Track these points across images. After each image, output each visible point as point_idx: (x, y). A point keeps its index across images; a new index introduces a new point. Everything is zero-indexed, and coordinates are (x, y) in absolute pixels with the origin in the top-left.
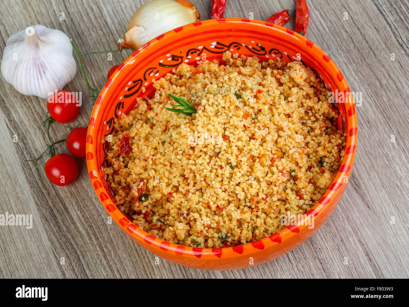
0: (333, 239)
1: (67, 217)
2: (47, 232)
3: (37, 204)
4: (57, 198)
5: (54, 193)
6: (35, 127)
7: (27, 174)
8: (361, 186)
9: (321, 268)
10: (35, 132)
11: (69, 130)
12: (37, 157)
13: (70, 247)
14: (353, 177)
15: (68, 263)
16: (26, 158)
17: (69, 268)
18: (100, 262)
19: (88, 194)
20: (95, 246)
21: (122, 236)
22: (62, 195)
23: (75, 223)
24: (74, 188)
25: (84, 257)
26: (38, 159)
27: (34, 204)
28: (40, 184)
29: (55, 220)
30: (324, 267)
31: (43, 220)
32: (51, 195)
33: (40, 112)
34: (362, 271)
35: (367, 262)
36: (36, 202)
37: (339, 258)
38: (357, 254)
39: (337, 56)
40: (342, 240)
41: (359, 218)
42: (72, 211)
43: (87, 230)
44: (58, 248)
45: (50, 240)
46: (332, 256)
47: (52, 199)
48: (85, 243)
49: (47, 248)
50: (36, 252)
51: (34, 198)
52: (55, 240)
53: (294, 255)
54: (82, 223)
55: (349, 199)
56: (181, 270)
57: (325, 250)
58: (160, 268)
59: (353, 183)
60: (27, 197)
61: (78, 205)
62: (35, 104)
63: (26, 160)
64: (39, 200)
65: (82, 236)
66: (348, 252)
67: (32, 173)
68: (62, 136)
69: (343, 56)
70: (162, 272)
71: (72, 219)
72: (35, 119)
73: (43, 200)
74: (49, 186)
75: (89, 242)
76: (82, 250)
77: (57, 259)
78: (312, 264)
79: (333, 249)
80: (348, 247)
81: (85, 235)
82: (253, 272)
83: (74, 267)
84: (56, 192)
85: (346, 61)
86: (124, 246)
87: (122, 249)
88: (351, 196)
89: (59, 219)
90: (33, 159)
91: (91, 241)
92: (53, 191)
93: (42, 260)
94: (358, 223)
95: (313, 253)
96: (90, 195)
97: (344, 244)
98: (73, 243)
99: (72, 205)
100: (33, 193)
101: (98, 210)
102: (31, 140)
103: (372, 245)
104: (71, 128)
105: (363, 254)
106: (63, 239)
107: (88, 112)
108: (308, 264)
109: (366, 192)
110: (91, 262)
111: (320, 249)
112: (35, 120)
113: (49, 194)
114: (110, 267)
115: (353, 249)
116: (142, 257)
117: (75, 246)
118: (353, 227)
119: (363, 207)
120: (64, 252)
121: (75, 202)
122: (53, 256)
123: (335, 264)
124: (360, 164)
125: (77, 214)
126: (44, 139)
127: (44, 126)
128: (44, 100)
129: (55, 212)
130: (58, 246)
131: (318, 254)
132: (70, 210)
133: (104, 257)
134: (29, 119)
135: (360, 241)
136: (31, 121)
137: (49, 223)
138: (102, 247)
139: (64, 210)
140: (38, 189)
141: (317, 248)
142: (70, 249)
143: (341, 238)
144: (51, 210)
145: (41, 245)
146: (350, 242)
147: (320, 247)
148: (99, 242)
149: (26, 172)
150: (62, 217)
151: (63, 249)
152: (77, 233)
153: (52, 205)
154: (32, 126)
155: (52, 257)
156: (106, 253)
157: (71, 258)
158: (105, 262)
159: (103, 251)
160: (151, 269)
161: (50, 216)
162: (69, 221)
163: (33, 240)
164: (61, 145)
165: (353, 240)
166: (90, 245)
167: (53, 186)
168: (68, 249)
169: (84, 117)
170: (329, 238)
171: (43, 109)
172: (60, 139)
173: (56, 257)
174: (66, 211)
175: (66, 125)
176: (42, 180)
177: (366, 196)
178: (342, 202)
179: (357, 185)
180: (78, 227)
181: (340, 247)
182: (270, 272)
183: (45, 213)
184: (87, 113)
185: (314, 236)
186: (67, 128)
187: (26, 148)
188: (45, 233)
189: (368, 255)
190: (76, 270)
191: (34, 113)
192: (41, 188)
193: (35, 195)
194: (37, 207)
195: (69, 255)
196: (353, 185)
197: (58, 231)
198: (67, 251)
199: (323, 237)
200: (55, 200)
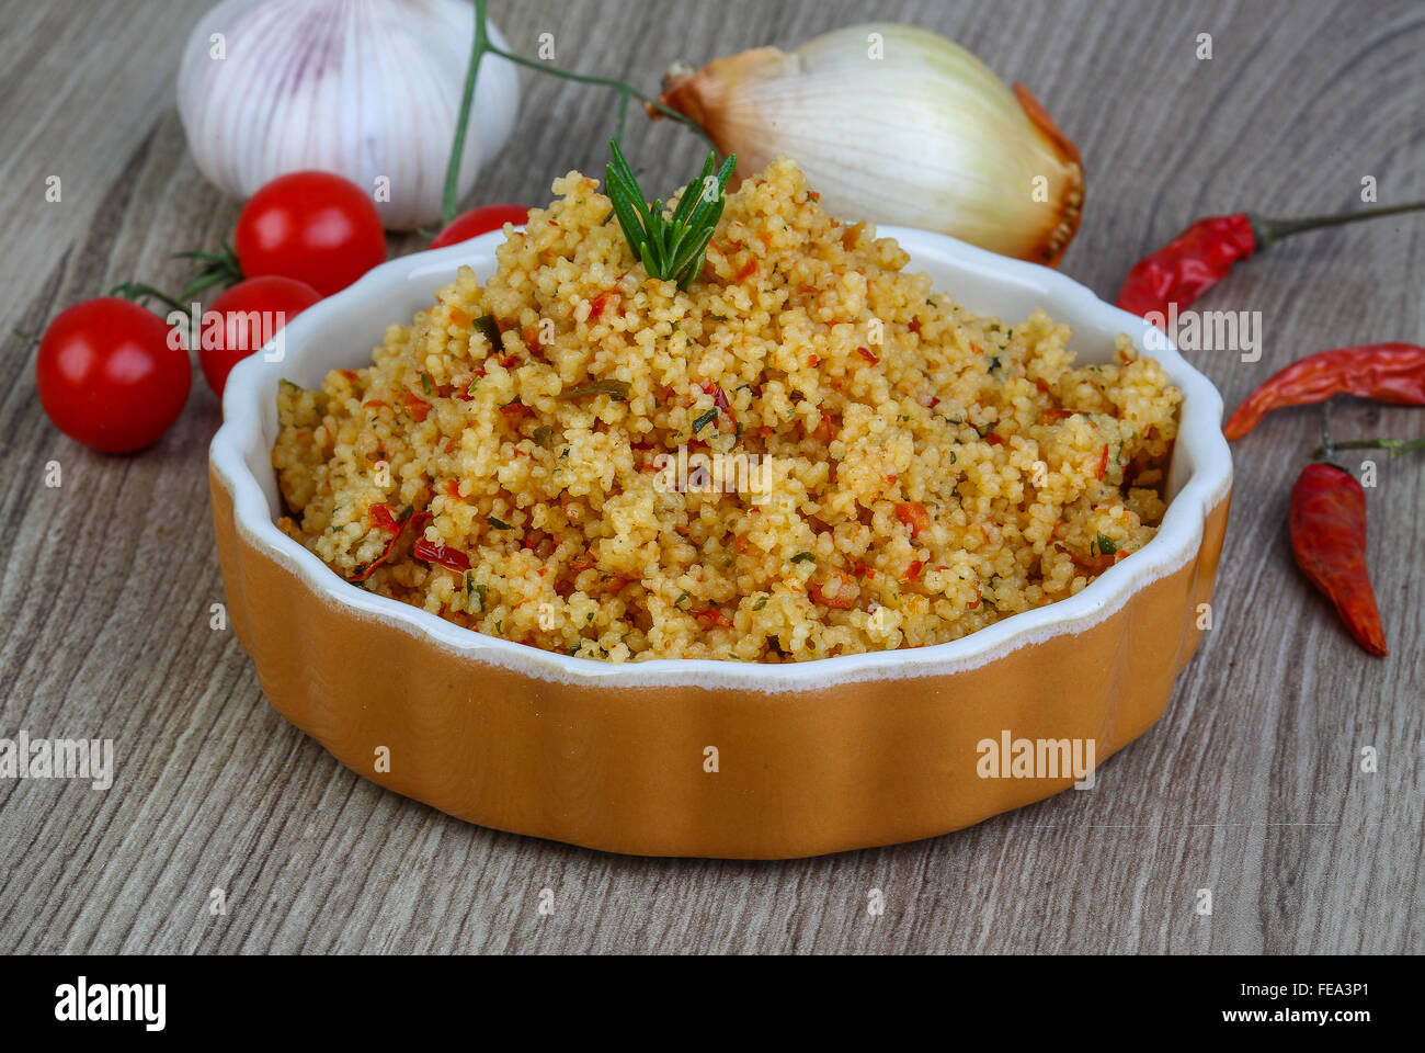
14: (1291, 882)
19: (148, 509)
21: (138, 657)
43: (27, 590)
54: (33, 567)
56: (260, 830)
58: (183, 793)
59: (1273, 895)
70: (176, 805)
86: (116, 683)
87: (100, 687)
91: (7, 620)
96: (150, 515)
99: (55, 512)
101: (131, 561)
116: (149, 735)
121: (72, 509)
124: (1357, 860)
125: (42, 540)
132: (28, 521)
138: (29, 652)
148: (32, 637)
156: (26, 673)
159: (19, 663)
160: (143, 780)
174: (13, 517)
178: (1164, 929)
196: (1261, 901)
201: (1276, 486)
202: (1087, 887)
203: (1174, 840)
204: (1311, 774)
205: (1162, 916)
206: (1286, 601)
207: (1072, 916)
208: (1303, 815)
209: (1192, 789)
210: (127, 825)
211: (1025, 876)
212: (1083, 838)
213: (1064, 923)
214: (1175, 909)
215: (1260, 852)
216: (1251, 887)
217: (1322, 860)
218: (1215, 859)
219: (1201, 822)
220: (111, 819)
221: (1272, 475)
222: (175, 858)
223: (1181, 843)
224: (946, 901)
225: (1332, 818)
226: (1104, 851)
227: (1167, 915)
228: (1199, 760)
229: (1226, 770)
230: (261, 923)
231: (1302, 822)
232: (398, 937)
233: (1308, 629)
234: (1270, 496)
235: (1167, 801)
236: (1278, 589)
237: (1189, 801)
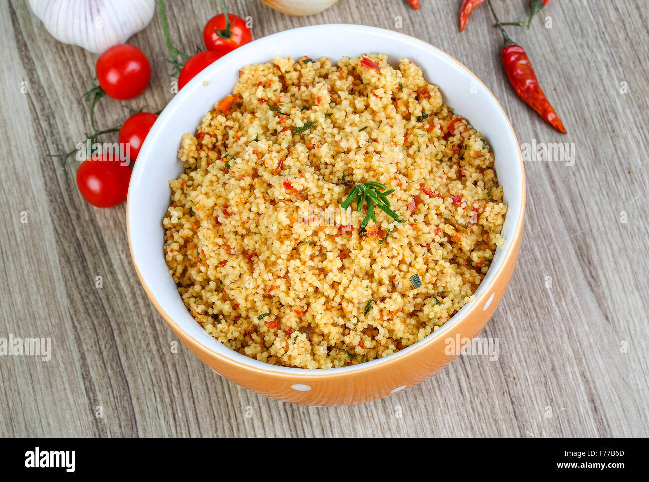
0: (539, 364)
1: (103, 260)
2: (66, 282)
3: (57, 231)
4: (91, 226)
5: (87, 217)
6: (73, 99)
7: (47, 178)
8: (600, 281)
9: (512, 411)
10: (71, 108)
11: (127, 114)
12: (68, 151)
13: (100, 313)
14: (590, 263)
15: (93, 340)
16: (49, 150)
17: (94, 348)
18: (147, 346)
20: (142, 318)
22: (101, 222)
23: (115, 273)
24: (122, 213)
25: (120, 333)
26: (68, 156)
27: (52, 231)
28: (66, 198)
29: (82, 263)
30: (516, 410)
31: (63, 260)
32: (82, 220)
33: (84, 74)
34: (579, 426)
35: (590, 412)
36: (55, 229)
37: (543, 398)
38: (574, 396)
39: (595, 50)
40: (553, 369)
41: (587, 335)
42: (113, 252)
43: (132, 289)
44: (80, 312)
45: (70, 297)
46: (532, 394)
47: (83, 226)
48: (126, 309)
49: (62, 309)
50: (43, 313)
51: (53, 221)
52: (77, 297)
53: (470, 383)
54: (127, 276)
55: (576, 301)
57: (522, 381)
59: (587, 273)
60: (42, 216)
61: (123, 244)
62: (77, 60)
63: (50, 155)
64: (60, 225)
65: (122, 297)
66: (561, 391)
67: (55, 178)
68: (115, 120)
69: (604, 50)
71: (111, 266)
72: (73, 84)
73: (68, 227)
74: (81, 203)
75: (132, 308)
76: (120, 320)
77: (76, 331)
78: (497, 402)
79: (536, 382)
80: (562, 382)
81: (129, 296)
82: (398, 401)
83: (103, 348)
84: (91, 216)
85: (607, 59)
88: (579, 294)
89: (89, 263)
90: (62, 154)
91: (136, 308)
92: (87, 213)
93: (50, 328)
94: (585, 343)
95: (502, 383)
97: (556, 376)
98: (106, 306)
99: (115, 241)
100: (52, 212)
102: (62, 120)
103: (603, 385)
104: (132, 110)
105: (585, 398)
106: (91, 297)
107: (163, 85)
108: (490, 401)
109: (606, 292)
110: (132, 344)
111: (514, 378)
112: (74, 87)
113: (78, 217)
114: (161, 358)
115: (570, 387)
117: (109, 313)
118: (576, 349)
119: (597, 317)
120: (90, 321)
121: (120, 238)
122: (71, 324)
123: (537, 408)
124: (604, 243)
125: (121, 259)
126: (84, 121)
127: (88, 100)
128: (92, 55)
129: (85, 250)
130: (82, 309)
131: (510, 385)
132: (109, 250)
133: (155, 338)
134: (64, 84)
135: (583, 375)
136: (67, 88)
137: (72, 266)
138: (153, 321)
139: (99, 249)
140: (61, 207)
141: (509, 376)
142: (100, 316)
143: (553, 365)
144: (79, 245)
145: (53, 303)
146: (566, 374)
147: (515, 375)
148: (149, 313)
149: (46, 173)
150: (94, 259)
151: (89, 315)
152: (115, 291)
153: (80, 237)
154: (68, 97)
155: (68, 326)
156: (159, 332)
157: (100, 332)
158: (154, 348)
159: (154, 328)
161: (75, 255)
162: (106, 268)
163: (42, 292)
164: (110, 137)
165: (572, 370)
166: (135, 315)
167: (87, 205)
168: (97, 317)
169: (156, 93)
170: (533, 361)
171: (89, 69)
172: (110, 125)
173: (75, 327)
174: (103, 251)
175: (124, 103)
176: (71, 191)
177: (606, 299)
178: (564, 304)
179: (593, 277)
180: (119, 281)
181: (549, 381)
182: (425, 406)
183: (67, 248)
184: (162, 88)
185: (509, 354)
186: (125, 109)
187: (52, 132)
188: (63, 283)
189: (593, 401)
190: (105, 353)
191: (74, 73)
192: (68, 205)
193: (55, 216)
194: (55, 237)
195: (97, 327)
196: (586, 277)
197: (85, 283)
198: (94, 319)
199: (522, 358)
200: (88, 230)
201: (490, 49)
202: (532, 294)
203: (546, 258)
204: (571, 205)
205: (560, 298)
206: (522, 114)
207: (534, 309)
208: (578, 227)
209: (539, 229)
210: (237, 395)
211: (512, 296)
212: (519, 269)
213: (534, 315)
214: (563, 292)
215: (574, 252)
216: (579, 270)
217: (593, 248)
218: (563, 262)
219: (550, 245)
220: (230, 393)
221: (485, 43)
222: (261, 404)
223: (549, 258)
224: (495, 320)
225: (587, 225)
226: (529, 273)
227: (562, 296)
228: (534, 212)
229: (545, 214)
230: (304, 424)
231: (579, 232)
232: (348, 411)
233: (536, 126)
234: (491, 56)
235: (535, 238)
236: (517, 109)
237: (542, 236)
